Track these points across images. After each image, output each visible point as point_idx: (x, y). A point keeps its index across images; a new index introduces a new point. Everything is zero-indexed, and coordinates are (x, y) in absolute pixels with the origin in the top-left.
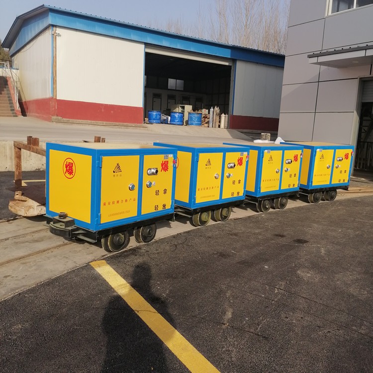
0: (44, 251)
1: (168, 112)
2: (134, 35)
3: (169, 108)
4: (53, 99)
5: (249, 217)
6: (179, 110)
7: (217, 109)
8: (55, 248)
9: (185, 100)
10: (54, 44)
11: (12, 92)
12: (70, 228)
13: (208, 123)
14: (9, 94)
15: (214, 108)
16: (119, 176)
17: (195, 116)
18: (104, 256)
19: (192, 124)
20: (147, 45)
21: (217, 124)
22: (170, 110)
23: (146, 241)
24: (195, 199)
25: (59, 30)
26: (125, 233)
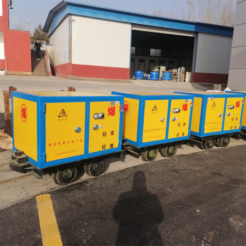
0: (8, 181)
1: (149, 72)
2: (124, 18)
3: (150, 69)
4: (70, 64)
5: (194, 154)
6: (157, 70)
7: (183, 69)
8: (18, 178)
9: (162, 63)
10: (70, 27)
11: (47, 60)
12: (22, 165)
13: (176, 78)
14: (45, 61)
15: (181, 68)
16: (64, 120)
17: (167, 74)
18: (53, 189)
19: (165, 79)
20: (133, 25)
21: (183, 79)
22: (150, 70)
23: (96, 175)
24: (142, 140)
25: (73, 17)
26: (75, 168)
